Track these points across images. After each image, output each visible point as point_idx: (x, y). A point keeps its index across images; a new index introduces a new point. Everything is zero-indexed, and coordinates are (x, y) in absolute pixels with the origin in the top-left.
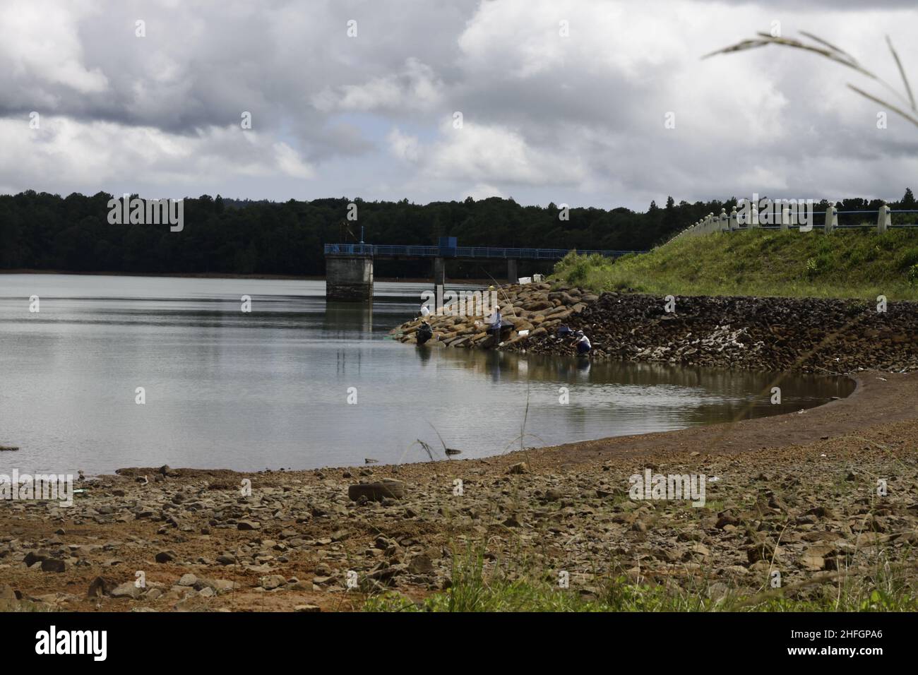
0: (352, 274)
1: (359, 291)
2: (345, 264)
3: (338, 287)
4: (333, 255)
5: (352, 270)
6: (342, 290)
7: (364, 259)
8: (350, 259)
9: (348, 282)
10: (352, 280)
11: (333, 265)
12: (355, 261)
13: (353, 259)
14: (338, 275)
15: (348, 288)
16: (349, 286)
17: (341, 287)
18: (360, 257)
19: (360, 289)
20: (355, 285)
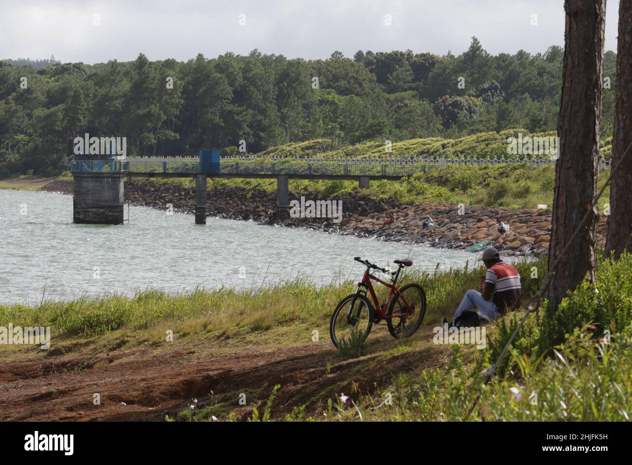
0: (107, 194)
1: (115, 214)
2: (99, 184)
3: (90, 210)
4: (83, 173)
5: (106, 190)
6: (95, 213)
7: (119, 177)
8: (104, 177)
9: (103, 204)
10: (106, 201)
11: (85, 184)
12: (110, 180)
13: (108, 178)
14: (90, 197)
15: (102, 210)
16: (102, 207)
17: (94, 210)
18: (115, 176)
19: (116, 212)
20: (110, 207)
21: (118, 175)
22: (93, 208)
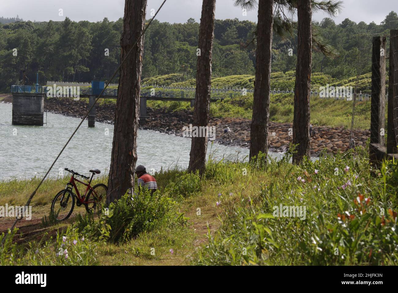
0: (33, 107)
1: (38, 119)
2: (28, 100)
3: (22, 116)
4: (18, 94)
5: (33, 105)
6: (26, 119)
7: (41, 97)
8: (32, 96)
9: (31, 113)
10: (33, 111)
11: (19, 100)
12: (35, 98)
13: (34, 97)
14: (23, 108)
15: (30, 117)
16: (30, 115)
17: (25, 117)
18: (39, 95)
19: (39, 118)
20: (35, 115)
21: (40, 95)
22: (25, 115)
